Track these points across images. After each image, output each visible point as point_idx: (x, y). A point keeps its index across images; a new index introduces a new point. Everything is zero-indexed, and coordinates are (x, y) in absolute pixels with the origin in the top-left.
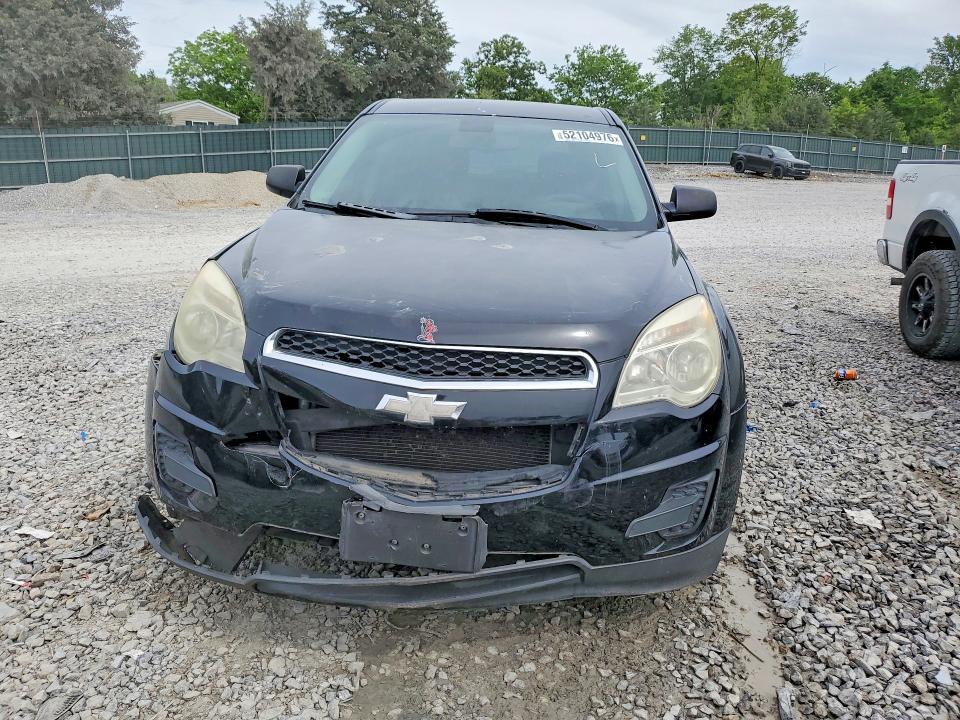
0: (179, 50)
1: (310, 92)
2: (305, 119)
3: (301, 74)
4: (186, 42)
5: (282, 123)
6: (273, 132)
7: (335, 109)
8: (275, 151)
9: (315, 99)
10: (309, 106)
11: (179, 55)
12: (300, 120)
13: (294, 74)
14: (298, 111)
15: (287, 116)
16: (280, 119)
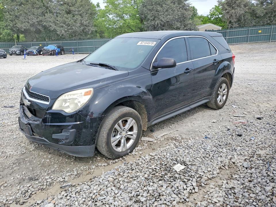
0: (213, 8)
1: (243, 18)
2: (240, 27)
3: (237, 13)
4: (215, 6)
5: (232, 29)
6: (228, 32)
7: (251, 23)
8: (228, 38)
9: (245, 20)
10: (242, 22)
11: (213, 10)
12: (238, 27)
13: (235, 13)
14: (238, 24)
15: (233, 26)
16: (231, 27)
